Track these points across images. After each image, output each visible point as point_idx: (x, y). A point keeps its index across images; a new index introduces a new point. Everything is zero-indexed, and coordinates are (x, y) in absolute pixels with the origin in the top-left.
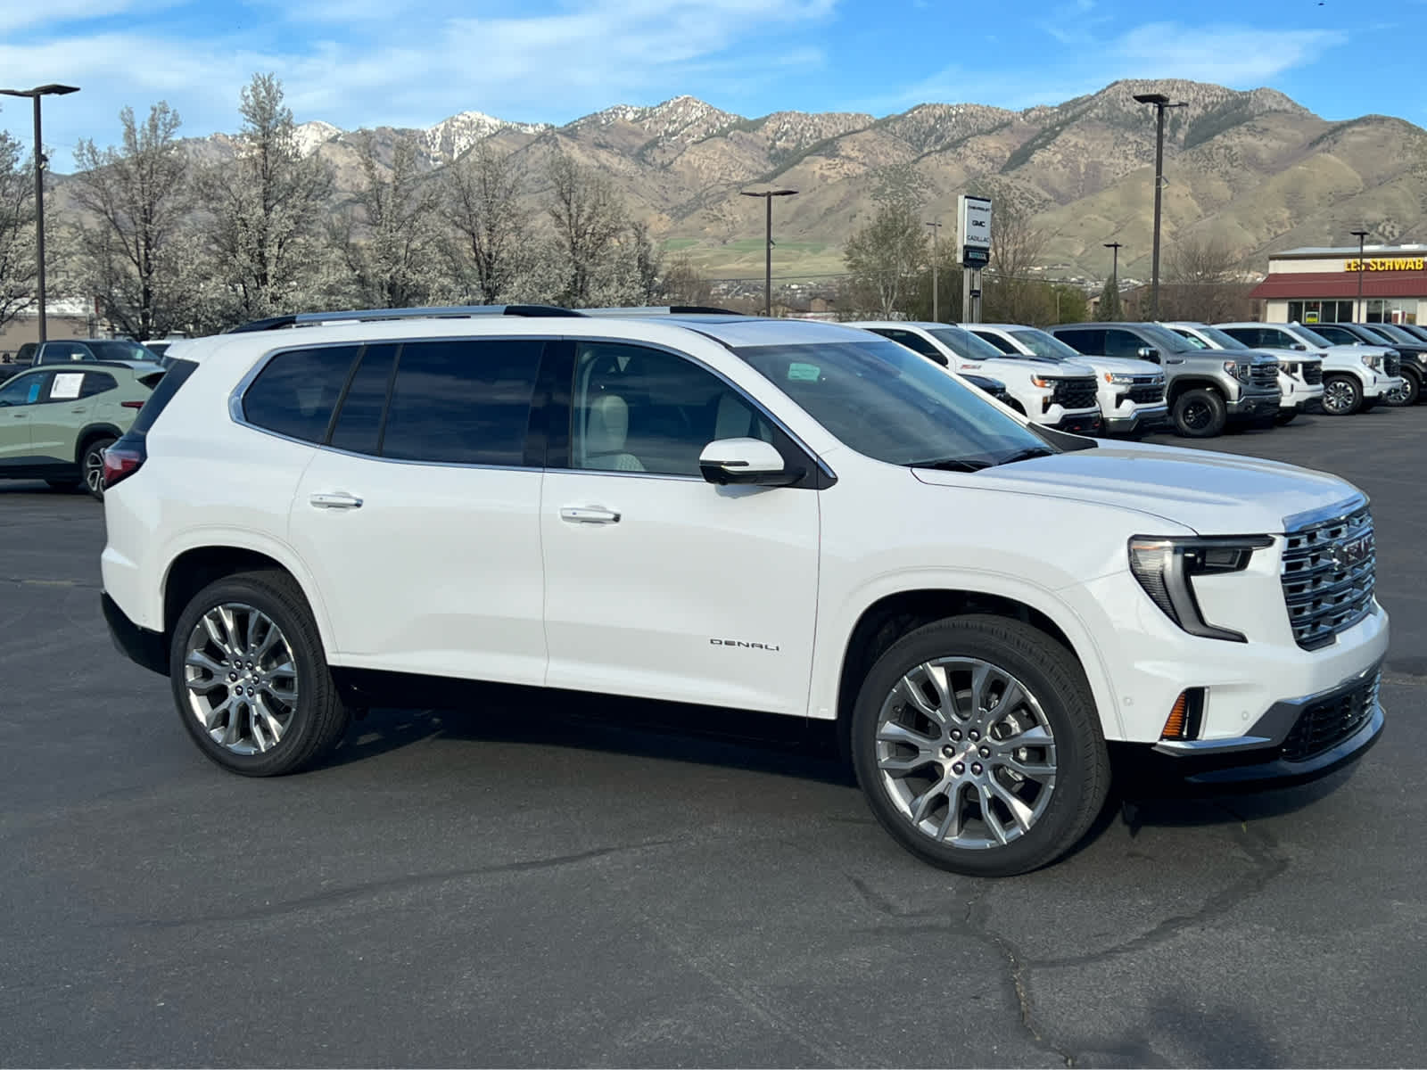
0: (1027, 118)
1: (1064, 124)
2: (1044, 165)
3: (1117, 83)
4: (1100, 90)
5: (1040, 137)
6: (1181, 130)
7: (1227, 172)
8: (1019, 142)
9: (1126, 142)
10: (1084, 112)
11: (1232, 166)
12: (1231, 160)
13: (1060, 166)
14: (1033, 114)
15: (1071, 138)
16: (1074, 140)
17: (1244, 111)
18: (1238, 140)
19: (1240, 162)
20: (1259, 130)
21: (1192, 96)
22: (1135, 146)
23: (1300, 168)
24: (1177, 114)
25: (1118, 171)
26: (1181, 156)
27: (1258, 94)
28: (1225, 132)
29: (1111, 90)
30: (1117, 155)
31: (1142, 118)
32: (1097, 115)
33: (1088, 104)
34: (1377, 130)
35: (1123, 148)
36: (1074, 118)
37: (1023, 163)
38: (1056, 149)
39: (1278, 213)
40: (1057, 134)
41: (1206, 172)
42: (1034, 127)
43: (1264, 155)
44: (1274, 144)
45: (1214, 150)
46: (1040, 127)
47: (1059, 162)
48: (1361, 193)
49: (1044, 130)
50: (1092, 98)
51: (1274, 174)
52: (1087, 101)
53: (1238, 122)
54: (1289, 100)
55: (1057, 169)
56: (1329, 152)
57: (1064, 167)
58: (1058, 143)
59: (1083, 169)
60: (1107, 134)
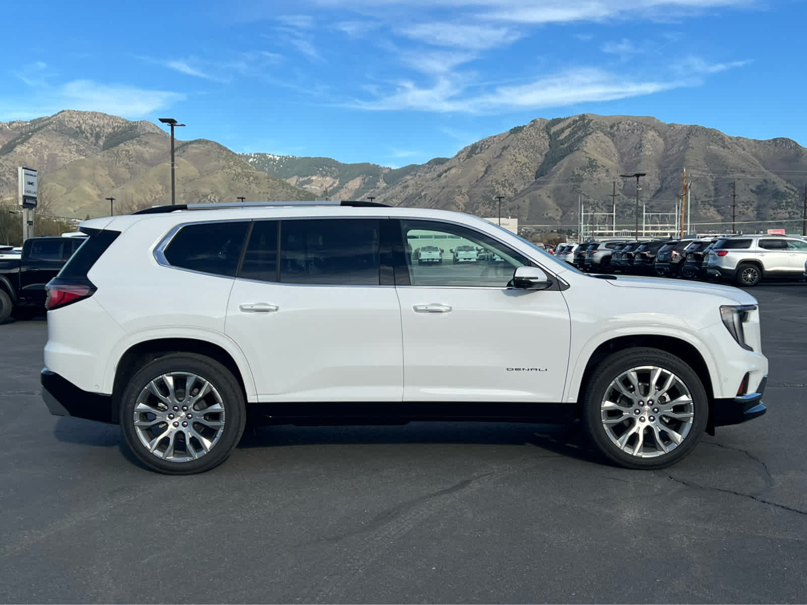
0: (11, 126)
1: (34, 131)
2: (22, 154)
3: (63, 111)
4: (54, 114)
5: (20, 138)
6: (101, 140)
7: (127, 164)
8: (7, 140)
9: (70, 144)
10: (46, 125)
11: (130, 161)
12: (129, 157)
13: (32, 155)
14: (14, 125)
15: (38, 140)
16: (40, 141)
17: (134, 132)
18: (132, 147)
19: (134, 159)
20: (143, 142)
21: (106, 122)
22: (75, 146)
23: (166, 164)
24: (98, 131)
25: (66, 160)
26: (102, 154)
27: (142, 123)
28: (125, 142)
29: (60, 114)
30: (65, 151)
31: (79, 131)
32: (53, 128)
33: (47, 121)
34: (204, 147)
35: (69, 147)
36: (39, 129)
37: (10, 152)
38: (29, 145)
39: (156, 187)
40: (30, 137)
41: (116, 163)
42: (16, 132)
43: (147, 156)
44: (152, 150)
45: (120, 151)
46: (19, 132)
47: (32, 153)
48: (198, 179)
49: (22, 134)
50: (49, 118)
51: (152, 166)
52: (46, 120)
53: (132, 138)
54: (158, 128)
55: (31, 156)
56: (181, 156)
57: (35, 155)
58: (30, 142)
59: (46, 158)
60: (60, 139)
